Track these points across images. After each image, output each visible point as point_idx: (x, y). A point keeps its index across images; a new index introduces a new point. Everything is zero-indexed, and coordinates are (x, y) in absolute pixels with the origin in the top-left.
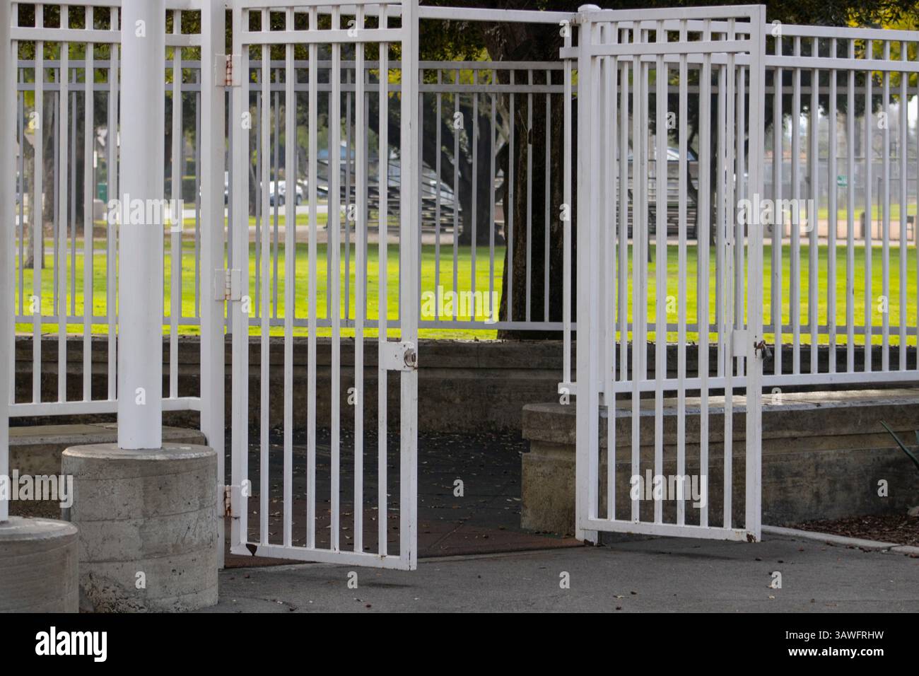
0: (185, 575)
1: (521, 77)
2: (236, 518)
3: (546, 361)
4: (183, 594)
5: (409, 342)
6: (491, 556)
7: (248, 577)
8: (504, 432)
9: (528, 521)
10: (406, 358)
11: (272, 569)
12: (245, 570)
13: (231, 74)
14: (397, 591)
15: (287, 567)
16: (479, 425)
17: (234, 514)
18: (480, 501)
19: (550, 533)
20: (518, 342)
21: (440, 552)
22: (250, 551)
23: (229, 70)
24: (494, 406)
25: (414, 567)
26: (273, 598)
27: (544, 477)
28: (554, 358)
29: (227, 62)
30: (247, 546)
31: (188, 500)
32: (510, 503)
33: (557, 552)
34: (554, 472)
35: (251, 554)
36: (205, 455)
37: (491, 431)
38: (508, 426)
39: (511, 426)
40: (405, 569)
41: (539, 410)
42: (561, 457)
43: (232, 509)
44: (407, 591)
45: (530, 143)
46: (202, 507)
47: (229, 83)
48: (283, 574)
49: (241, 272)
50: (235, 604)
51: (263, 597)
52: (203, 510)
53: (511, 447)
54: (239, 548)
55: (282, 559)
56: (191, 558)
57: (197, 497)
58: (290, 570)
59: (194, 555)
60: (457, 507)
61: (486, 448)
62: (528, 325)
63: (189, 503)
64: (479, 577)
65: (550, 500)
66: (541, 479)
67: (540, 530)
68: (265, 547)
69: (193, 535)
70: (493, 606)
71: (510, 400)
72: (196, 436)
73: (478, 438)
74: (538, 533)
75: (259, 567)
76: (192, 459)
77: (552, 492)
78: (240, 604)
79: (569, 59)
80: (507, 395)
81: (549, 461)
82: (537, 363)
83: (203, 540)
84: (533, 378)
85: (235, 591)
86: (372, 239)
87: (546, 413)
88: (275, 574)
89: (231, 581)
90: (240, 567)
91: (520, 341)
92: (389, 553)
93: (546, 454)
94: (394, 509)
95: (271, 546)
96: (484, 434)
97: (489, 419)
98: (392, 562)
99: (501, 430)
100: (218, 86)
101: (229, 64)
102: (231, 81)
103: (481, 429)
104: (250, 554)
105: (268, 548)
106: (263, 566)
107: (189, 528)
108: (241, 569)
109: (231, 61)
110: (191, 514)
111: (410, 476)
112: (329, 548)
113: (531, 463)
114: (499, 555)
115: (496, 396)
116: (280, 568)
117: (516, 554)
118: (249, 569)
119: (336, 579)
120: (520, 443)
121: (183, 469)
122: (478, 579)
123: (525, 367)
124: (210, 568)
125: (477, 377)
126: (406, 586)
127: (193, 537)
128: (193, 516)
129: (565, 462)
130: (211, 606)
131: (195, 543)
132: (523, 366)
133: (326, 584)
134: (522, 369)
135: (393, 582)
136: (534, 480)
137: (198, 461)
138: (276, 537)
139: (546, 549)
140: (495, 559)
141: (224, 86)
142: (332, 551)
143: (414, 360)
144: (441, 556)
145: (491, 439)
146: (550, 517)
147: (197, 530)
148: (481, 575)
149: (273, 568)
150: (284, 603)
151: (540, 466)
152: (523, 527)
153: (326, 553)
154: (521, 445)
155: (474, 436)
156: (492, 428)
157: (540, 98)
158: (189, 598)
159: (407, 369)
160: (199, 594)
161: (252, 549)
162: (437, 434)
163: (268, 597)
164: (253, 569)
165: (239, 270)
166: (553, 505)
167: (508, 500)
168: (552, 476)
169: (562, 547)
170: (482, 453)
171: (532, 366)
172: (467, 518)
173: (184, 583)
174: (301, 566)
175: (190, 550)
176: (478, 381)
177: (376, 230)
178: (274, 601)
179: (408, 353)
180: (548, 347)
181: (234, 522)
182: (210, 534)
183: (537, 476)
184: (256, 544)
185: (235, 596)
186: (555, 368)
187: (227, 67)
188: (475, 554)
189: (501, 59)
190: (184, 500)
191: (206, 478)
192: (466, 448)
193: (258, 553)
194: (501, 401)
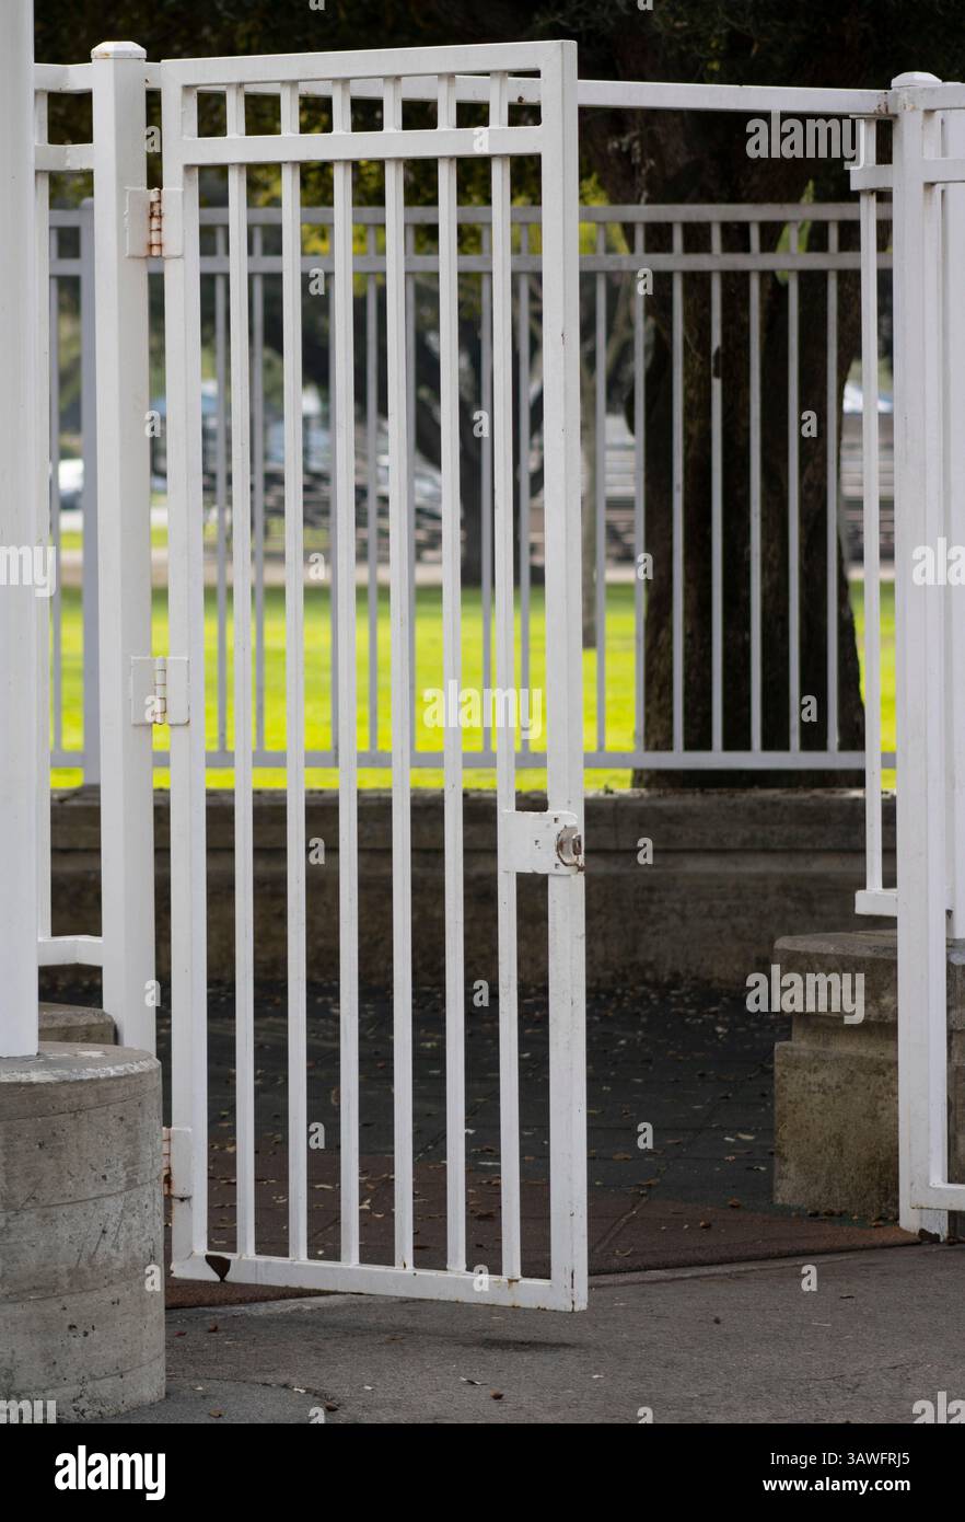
0: (95, 1336)
1: (697, 238)
2: (182, 1200)
3: (760, 834)
4: (93, 1378)
5: (566, 812)
6: (726, 1269)
7: (215, 1330)
8: (673, 985)
9: (789, 1188)
10: (560, 847)
11: (261, 1309)
12: (206, 1313)
13: (159, 230)
14: (544, 1357)
15: (292, 1304)
16: (621, 971)
17: (177, 1191)
18: (670, 1142)
19: (841, 1214)
20: (698, 795)
21: (615, 1262)
22: (216, 1270)
23: (155, 221)
24: (650, 929)
25: (582, 1305)
26: (283, 1379)
27: (824, 1093)
28: (774, 828)
29: (152, 204)
30: (209, 1259)
31: (102, 1170)
32: (733, 1145)
33: (864, 1258)
34: (847, 1082)
35: (217, 1278)
36: (137, 1069)
37: (645, 982)
38: (681, 972)
39: (688, 971)
40: (563, 1309)
41: (811, 950)
42: (862, 1051)
43: (173, 1178)
44: (570, 1359)
45: (717, 376)
46: (131, 1183)
47: (155, 251)
48: (290, 1320)
49: (188, 662)
50: (204, 1397)
51: (259, 1378)
52: (135, 1191)
53: (696, 1017)
54: (193, 1265)
55: (287, 1287)
56: (109, 1299)
57: (121, 1165)
58: (299, 1311)
59: (115, 1292)
60: (622, 1156)
61: (644, 1020)
62: (717, 758)
63: (104, 1177)
64: (717, 1321)
65: (840, 1144)
66: (819, 1097)
67: (817, 1208)
68: (248, 1262)
69: (113, 1246)
70: (769, 1391)
71: (683, 917)
72: (95, 1021)
73: (620, 999)
74: (816, 1214)
75: (232, 1304)
76: (109, 1079)
77: (845, 1126)
78: (215, 1397)
79: (872, 191)
80: (678, 906)
81: (836, 1059)
82: (739, 838)
83: (134, 1258)
84: (732, 869)
85: (193, 1362)
86: (273, 575)
87: (826, 956)
88: (271, 1321)
89: (179, 1340)
90: (190, 1307)
91: (702, 791)
92: (526, 1273)
93: (827, 1043)
94: (490, 1164)
95: (263, 1259)
96: (632, 989)
97: (640, 958)
98: (533, 1293)
99: (666, 979)
100: (133, 257)
101: (156, 208)
102: (160, 245)
103: (625, 978)
104: (215, 1277)
105: (256, 1263)
106: (242, 1301)
107: (104, 1232)
108: (195, 1310)
109: (159, 201)
110: (109, 1202)
111: (570, 1105)
112: (391, 1262)
113: (795, 1064)
114: (742, 1267)
115: (654, 909)
116: (279, 1307)
117: (778, 1264)
118: (212, 1309)
119: (410, 1331)
120: (713, 1009)
121: (92, 1100)
122: (716, 1326)
123: (713, 846)
124: (149, 1318)
125: (614, 869)
126: (565, 1345)
127: (113, 1252)
128: (113, 1205)
129: (871, 1060)
130: (153, 1404)
131: (119, 1265)
132: (709, 844)
133: (387, 1343)
134: (709, 852)
135: (540, 1337)
136: (803, 1100)
137: (122, 1083)
138: (273, 1240)
139: (841, 1251)
140: (738, 1277)
141: (146, 257)
142: (397, 1269)
143: (577, 852)
144: (618, 1272)
145: (648, 998)
146: (839, 1181)
147: (122, 1236)
148: (720, 1315)
149: (264, 1305)
150: (308, 1391)
151: (816, 1070)
152: (779, 1201)
153: (385, 1273)
154: (715, 1013)
155: (611, 994)
156: (649, 975)
157: (736, 283)
158: (105, 1388)
159: (563, 870)
160: (128, 1378)
161: (221, 1266)
162: (533, 990)
163: (270, 1378)
164: (220, 1310)
165: (186, 659)
166: (846, 1153)
167: (727, 1139)
168: (843, 1093)
169: (874, 1247)
170: (640, 1033)
171: (732, 844)
172: (652, 1182)
173: (96, 1353)
174: (321, 1300)
175: (106, 1281)
176: (617, 878)
177: (278, 557)
178: (285, 1386)
179: (564, 836)
180: (763, 804)
181: (177, 1207)
182: (150, 1244)
183: (809, 1092)
184: (227, 1255)
185: (197, 1377)
186: (779, 847)
187: (152, 216)
188: (690, 1265)
189: (643, 200)
190: (94, 1169)
191: (140, 1119)
192: (601, 1021)
193: (231, 1277)
194: (666, 918)
